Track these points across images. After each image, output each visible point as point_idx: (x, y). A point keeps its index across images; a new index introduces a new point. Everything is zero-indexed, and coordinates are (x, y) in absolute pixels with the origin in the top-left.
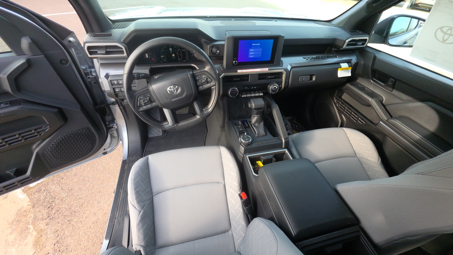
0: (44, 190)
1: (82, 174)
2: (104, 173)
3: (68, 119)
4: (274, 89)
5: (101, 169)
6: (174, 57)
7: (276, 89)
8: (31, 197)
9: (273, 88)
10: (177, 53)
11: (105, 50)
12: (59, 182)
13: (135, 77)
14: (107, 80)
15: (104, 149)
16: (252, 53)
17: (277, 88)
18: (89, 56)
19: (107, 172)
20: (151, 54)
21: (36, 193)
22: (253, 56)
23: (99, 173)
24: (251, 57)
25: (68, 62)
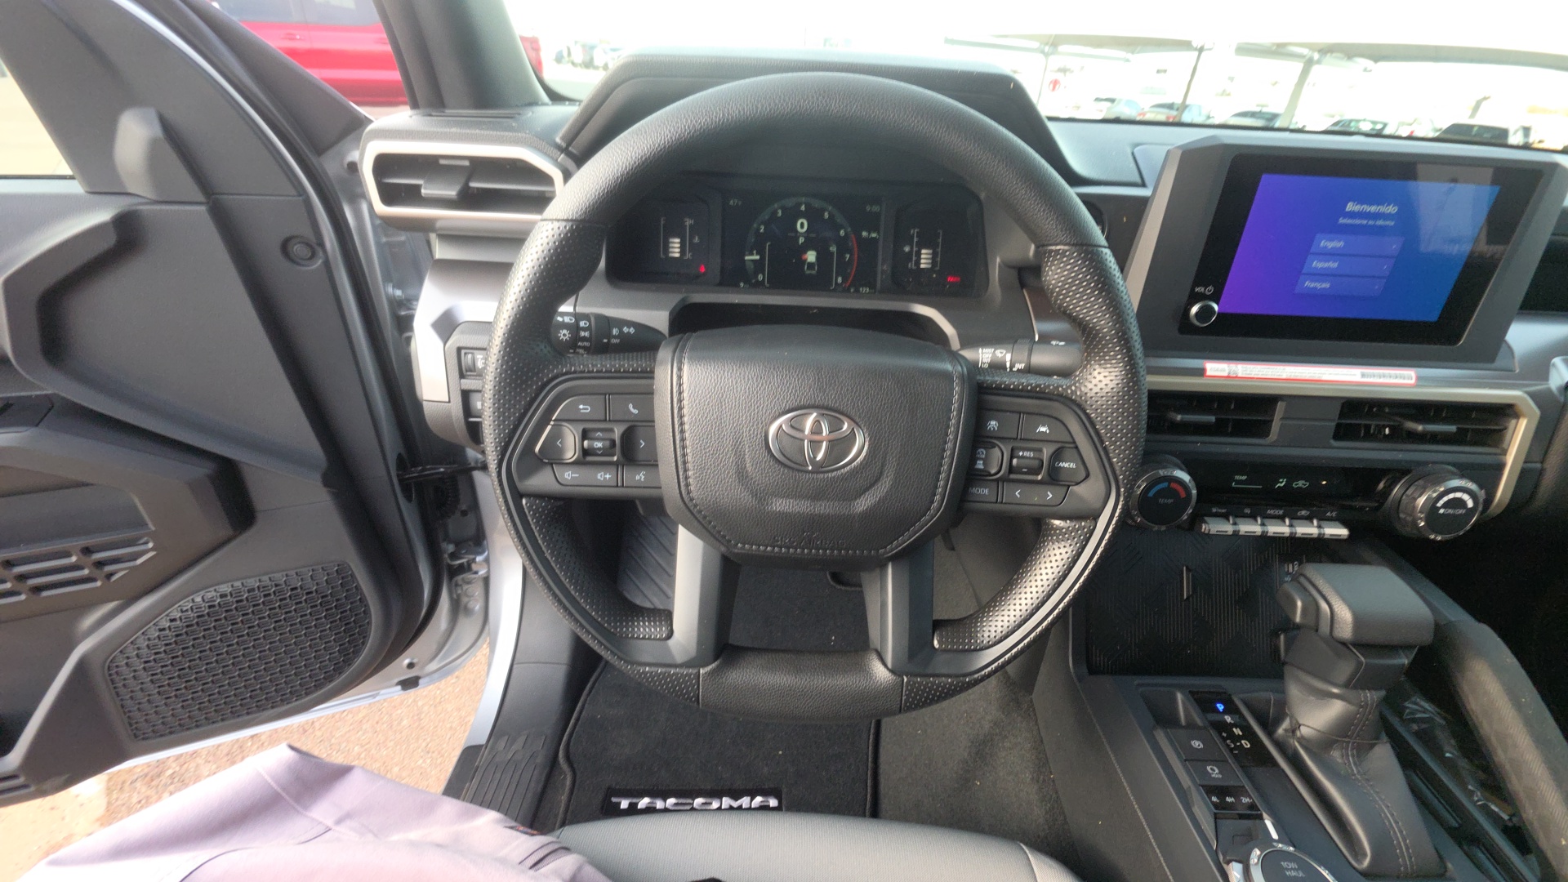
0: (172, 776)
1: (331, 732)
2: (411, 747)
3: (259, 516)
4: (1450, 511)
5: (405, 722)
6: (811, 265)
7: (1462, 511)
8: (117, 799)
9: (1445, 506)
10: (833, 249)
11: (462, 180)
12: (238, 751)
13: (583, 334)
14: (440, 344)
15: (411, 666)
16: (1326, 265)
17: (1470, 504)
18: (381, 208)
19: (424, 744)
20: (696, 240)
21: (138, 784)
22: (1326, 285)
23: (392, 743)
24: (1312, 285)
25: (321, 254)
